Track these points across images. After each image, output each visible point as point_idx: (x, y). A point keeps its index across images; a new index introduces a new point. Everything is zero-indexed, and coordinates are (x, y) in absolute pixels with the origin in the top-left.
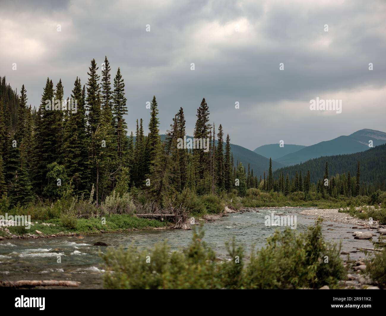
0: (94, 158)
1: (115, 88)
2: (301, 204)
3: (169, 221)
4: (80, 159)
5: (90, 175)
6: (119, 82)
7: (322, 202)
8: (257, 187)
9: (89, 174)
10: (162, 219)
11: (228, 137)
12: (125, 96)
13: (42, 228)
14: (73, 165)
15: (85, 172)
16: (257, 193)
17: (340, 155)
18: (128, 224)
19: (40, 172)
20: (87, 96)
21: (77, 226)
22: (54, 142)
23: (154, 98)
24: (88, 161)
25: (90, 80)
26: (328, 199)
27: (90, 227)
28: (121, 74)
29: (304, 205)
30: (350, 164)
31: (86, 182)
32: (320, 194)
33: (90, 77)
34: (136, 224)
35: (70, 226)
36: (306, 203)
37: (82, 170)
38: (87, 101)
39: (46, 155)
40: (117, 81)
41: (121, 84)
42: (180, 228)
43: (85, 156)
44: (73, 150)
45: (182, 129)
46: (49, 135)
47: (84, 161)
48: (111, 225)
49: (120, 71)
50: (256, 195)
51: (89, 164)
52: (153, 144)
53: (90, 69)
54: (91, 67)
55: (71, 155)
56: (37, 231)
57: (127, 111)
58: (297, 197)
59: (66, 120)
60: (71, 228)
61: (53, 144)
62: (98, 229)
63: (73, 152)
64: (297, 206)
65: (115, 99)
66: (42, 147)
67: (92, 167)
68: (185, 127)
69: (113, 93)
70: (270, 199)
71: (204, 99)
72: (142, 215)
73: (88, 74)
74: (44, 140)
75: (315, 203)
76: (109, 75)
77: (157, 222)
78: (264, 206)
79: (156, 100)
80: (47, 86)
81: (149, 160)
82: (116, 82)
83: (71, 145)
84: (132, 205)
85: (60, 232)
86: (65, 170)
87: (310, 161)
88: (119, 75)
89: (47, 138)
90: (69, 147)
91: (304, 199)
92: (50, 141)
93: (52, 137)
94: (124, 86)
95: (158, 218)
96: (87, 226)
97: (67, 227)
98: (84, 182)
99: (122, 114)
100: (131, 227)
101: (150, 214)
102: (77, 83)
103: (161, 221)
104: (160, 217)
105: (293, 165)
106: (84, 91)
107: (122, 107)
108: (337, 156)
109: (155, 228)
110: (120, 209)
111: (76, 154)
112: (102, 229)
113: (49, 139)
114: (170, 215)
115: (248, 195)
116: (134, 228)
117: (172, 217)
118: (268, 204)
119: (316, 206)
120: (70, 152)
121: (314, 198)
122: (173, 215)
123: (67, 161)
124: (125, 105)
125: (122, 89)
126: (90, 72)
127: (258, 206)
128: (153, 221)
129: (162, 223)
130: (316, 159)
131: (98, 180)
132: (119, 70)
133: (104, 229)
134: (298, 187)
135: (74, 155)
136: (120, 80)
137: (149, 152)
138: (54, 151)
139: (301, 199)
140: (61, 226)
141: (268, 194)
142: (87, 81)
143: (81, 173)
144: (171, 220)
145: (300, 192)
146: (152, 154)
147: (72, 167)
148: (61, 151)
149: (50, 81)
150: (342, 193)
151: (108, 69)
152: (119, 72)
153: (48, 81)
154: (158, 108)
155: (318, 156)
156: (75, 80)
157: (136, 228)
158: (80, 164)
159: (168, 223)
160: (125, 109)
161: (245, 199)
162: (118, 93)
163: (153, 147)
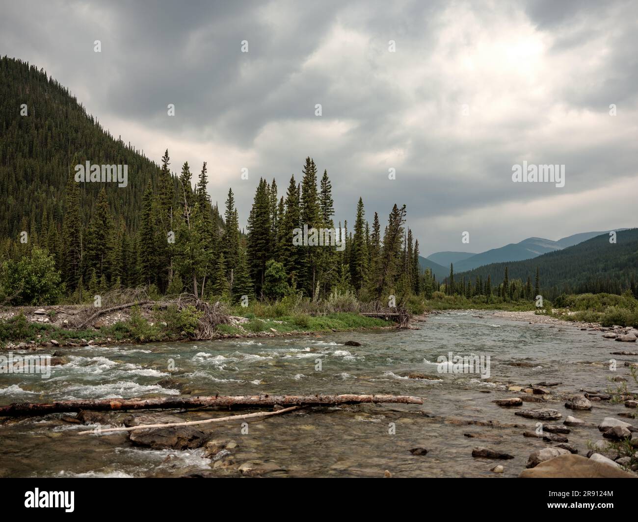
0: (309, 256)
1: (322, 190)
2: (485, 307)
3: (394, 321)
4: (296, 257)
5: (306, 274)
6: (326, 184)
7: (504, 305)
8: (439, 290)
9: (306, 272)
10: (387, 318)
11: (417, 242)
12: (332, 198)
13: (276, 326)
14: (290, 263)
15: (303, 271)
16: (442, 296)
17: (510, 262)
18: (357, 323)
19: (254, 271)
20: (301, 193)
21: (310, 323)
22: (268, 241)
23: (361, 199)
24: (304, 259)
25: (305, 178)
26: (509, 302)
27: (322, 326)
28: (328, 176)
29: (488, 308)
30: (521, 270)
31: (302, 281)
32: (501, 298)
33: (305, 175)
34: (364, 323)
35: (303, 325)
36: (489, 306)
37: (298, 269)
38: (302, 199)
39: (260, 254)
40: (324, 182)
41: (327, 186)
42: (406, 328)
43: (301, 254)
44: (289, 248)
45: (376, 232)
46: (262, 234)
47: (301, 259)
48: (341, 323)
49: (327, 173)
50: (441, 298)
51: (306, 263)
52: (359, 245)
53: (305, 167)
54: (306, 164)
55: (287, 253)
56: (272, 329)
57: (334, 212)
58: (479, 301)
59: (281, 219)
60: (304, 326)
61: (267, 243)
62: (330, 328)
63: (289, 250)
64: (481, 309)
65: (321, 200)
66: (256, 246)
67: (309, 265)
68: (379, 232)
69: (320, 195)
70: (455, 302)
71: (395, 205)
72: (367, 313)
73: (303, 172)
74: (258, 239)
75: (498, 306)
76: (316, 177)
77: (383, 321)
78: (450, 308)
79: (362, 201)
80: (260, 185)
81: (355, 261)
82: (322, 184)
83: (287, 243)
84: (356, 304)
85: (293, 330)
86: (284, 268)
87: (482, 267)
88: (326, 177)
89: (260, 237)
90: (285, 245)
91: (487, 303)
92: (264, 240)
93: (265, 235)
94: (331, 187)
95: (383, 317)
96: (320, 324)
97: (299, 325)
98: (301, 281)
99: (328, 215)
100: (359, 325)
101: (375, 313)
102: (292, 181)
103: (386, 320)
104: (384, 316)
105: (466, 271)
106: (299, 189)
107: (329, 208)
108: (507, 263)
109: (382, 328)
110: (345, 308)
111: (292, 252)
112: (334, 328)
113: (262, 238)
114: (394, 314)
115: (433, 298)
116: (362, 327)
117: (397, 316)
118: (454, 307)
119: (500, 309)
120: (286, 250)
121: (496, 301)
122: (397, 314)
123: (283, 260)
124: (332, 206)
125: (329, 190)
126: (305, 170)
127: (445, 309)
128: (378, 320)
129: (387, 322)
130: (487, 266)
131: (314, 279)
132: (325, 172)
133: (336, 328)
134: (479, 291)
135: (290, 253)
136: (327, 182)
137: (355, 253)
138: (267, 250)
139: (483, 302)
140: (294, 324)
141: (452, 297)
142: (302, 179)
143: (298, 271)
144: (395, 319)
145: (481, 296)
146: (358, 254)
147: (288, 265)
148: (275, 250)
149: (263, 181)
150: (522, 297)
151: (315, 171)
152: (325, 173)
153: (261, 180)
154: (364, 209)
155: (489, 263)
156: (291, 177)
157: (364, 327)
158: (297, 262)
159: (393, 322)
160: (332, 210)
161: (431, 301)
162: (325, 194)
163: (359, 248)
